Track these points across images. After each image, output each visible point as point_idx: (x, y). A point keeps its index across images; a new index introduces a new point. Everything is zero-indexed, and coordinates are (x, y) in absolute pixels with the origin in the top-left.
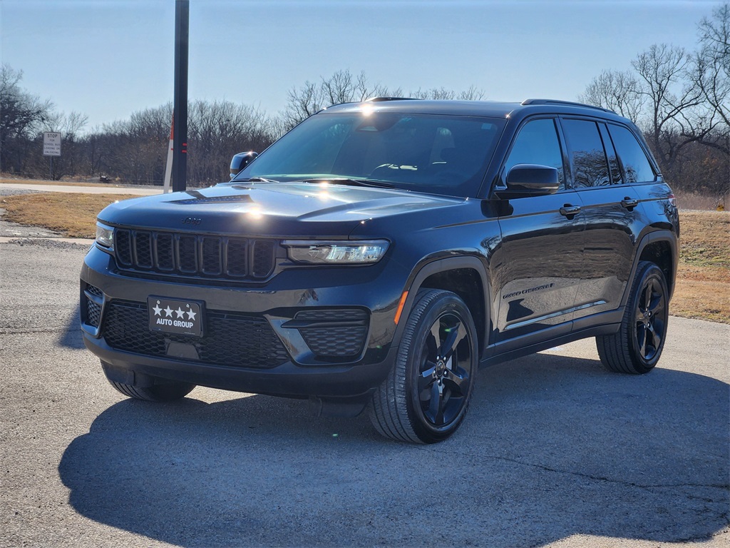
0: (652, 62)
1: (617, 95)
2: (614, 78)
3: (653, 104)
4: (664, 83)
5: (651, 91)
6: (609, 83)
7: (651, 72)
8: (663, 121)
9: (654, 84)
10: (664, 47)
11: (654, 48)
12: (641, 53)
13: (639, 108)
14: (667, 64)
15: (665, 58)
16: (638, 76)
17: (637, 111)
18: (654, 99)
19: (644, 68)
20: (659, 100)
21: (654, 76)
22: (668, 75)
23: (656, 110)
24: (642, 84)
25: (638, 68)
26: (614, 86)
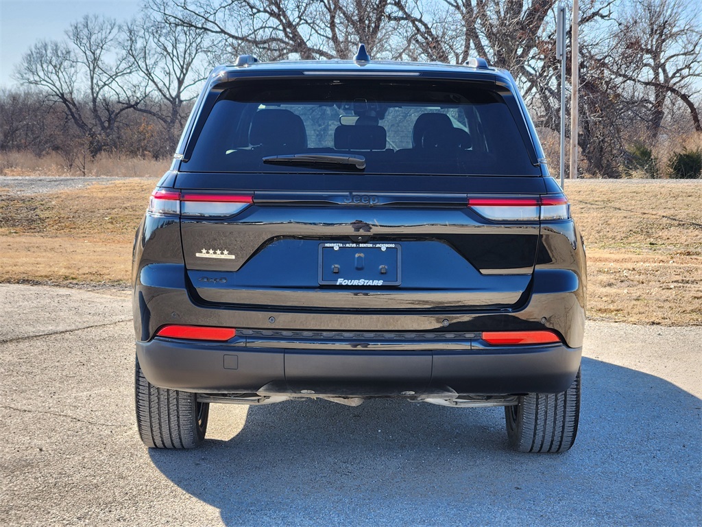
0: (85, 31)
1: (54, 64)
2: (49, 48)
3: (89, 71)
4: (98, 52)
5: (86, 61)
6: (44, 52)
7: (84, 41)
8: (100, 89)
9: (88, 53)
10: (96, 18)
11: (86, 18)
12: (74, 22)
13: (74, 76)
14: (100, 34)
15: (97, 28)
16: (72, 46)
17: (73, 79)
18: (89, 68)
19: (77, 37)
20: (94, 68)
21: (88, 45)
22: (101, 45)
23: (92, 78)
24: (77, 52)
25: (72, 37)
26: (49, 55)
